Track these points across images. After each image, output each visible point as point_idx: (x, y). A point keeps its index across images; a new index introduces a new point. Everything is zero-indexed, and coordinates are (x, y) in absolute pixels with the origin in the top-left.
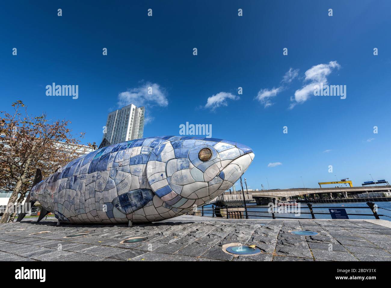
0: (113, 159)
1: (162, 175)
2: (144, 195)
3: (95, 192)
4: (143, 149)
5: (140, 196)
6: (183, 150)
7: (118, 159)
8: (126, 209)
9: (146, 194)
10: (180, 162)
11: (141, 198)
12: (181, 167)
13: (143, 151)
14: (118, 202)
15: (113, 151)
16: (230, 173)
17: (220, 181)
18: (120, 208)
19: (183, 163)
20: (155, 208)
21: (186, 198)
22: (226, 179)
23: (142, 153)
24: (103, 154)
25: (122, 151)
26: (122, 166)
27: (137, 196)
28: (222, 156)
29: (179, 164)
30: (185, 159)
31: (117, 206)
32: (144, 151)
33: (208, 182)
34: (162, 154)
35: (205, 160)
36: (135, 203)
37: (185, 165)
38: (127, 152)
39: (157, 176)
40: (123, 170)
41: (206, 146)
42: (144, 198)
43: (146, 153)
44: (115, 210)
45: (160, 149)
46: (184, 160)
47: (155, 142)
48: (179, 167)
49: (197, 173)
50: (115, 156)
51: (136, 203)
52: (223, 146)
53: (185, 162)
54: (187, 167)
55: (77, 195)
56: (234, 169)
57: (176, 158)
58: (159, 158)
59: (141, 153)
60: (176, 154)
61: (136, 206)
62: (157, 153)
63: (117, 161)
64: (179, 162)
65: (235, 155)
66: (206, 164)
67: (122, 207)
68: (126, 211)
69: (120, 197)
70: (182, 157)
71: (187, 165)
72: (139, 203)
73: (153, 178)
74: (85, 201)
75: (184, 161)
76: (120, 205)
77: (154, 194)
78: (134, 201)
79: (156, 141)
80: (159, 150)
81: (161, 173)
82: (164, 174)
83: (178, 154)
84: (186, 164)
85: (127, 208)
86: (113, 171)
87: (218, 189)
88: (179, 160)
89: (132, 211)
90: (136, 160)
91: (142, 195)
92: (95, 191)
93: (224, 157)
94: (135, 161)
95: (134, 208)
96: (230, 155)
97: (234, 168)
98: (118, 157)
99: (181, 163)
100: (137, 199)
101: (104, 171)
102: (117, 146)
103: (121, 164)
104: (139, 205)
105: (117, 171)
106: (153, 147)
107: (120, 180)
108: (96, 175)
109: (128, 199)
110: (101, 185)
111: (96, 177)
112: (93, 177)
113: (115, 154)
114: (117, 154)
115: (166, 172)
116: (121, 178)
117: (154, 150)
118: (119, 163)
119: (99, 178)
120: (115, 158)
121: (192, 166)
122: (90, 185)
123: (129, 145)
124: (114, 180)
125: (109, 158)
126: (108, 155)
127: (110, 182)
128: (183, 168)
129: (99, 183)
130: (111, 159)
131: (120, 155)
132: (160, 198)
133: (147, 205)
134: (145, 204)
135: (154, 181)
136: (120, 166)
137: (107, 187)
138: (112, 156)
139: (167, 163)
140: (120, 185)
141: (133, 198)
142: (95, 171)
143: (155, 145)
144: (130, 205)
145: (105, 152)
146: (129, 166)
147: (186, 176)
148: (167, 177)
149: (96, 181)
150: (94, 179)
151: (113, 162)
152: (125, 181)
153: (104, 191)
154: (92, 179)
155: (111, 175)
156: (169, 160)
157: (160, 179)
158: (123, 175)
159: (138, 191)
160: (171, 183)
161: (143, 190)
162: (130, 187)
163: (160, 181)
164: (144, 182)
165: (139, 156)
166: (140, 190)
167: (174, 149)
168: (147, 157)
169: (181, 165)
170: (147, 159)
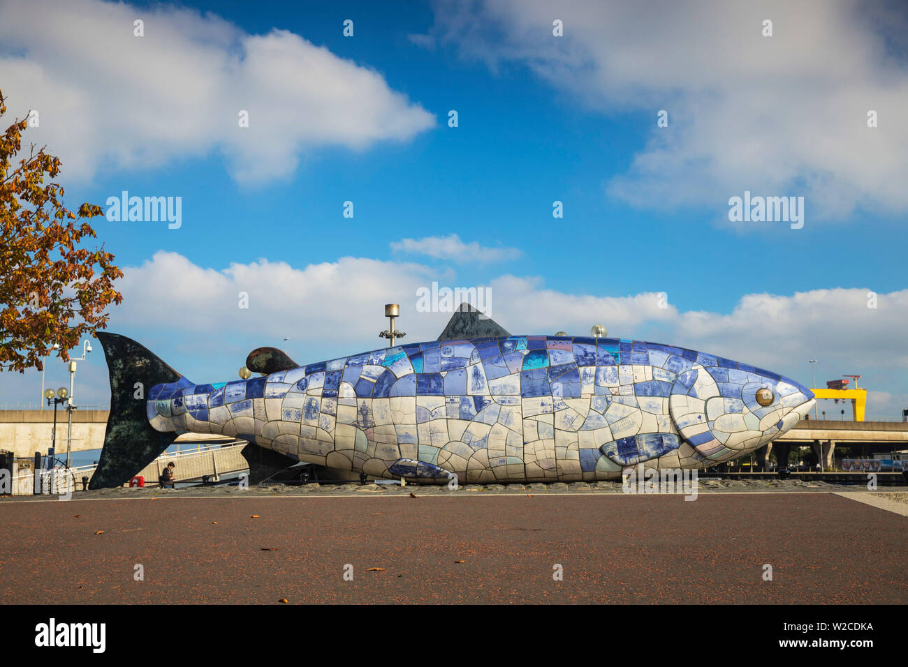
0: (593, 379)
1: (700, 417)
2: (665, 442)
3: (554, 431)
4: (656, 372)
5: (657, 442)
6: (733, 387)
7: (606, 382)
8: (628, 459)
9: (670, 439)
11: (661, 445)
12: (731, 409)
13: (658, 375)
14: (614, 449)
16: (788, 421)
17: (776, 431)
18: (617, 457)
19: (734, 405)
20: (679, 459)
21: (730, 448)
22: (783, 429)
23: (657, 378)
25: (609, 368)
26: (620, 395)
27: (652, 442)
28: (785, 401)
29: (728, 405)
30: (737, 400)
32: (660, 376)
33: (762, 432)
34: (696, 386)
35: (765, 405)
36: (647, 451)
37: (736, 408)
38: (621, 372)
39: (693, 418)
40: (621, 403)
41: (765, 386)
42: (665, 445)
43: (665, 380)
44: (603, 460)
45: (689, 376)
47: (673, 362)
48: (728, 410)
49: (752, 419)
50: (593, 373)
52: (786, 389)
53: (736, 404)
54: (739, 411)
56: (794, 417)
57: (722, 397)
58: (691, 392)
59: (653, 377)
60: (721, 391)
61: (648, 455)
62: (687, 383)
64: (728, 402)
65: (798, 401)
66: (766, 410)
67: (621, 456)
68: (626, 462)
69: (619, 442)
70: (730, 396)
71: (740, 408)
72: (655, 452)
73: (685, 419)
74: (525, 444)
76: (617, 453)
78: (646, 447)
79: (675, 361)
80: (688, 378)
81: (699, 414)
82: (703, 416)
83: (724, 391)
84: (738, 406)
85: (630, 458)
86: (599, 400)
88: (727, 400)
89: (638, 461)
90: (646, 388)
91: (662, 441)
92: (555, 429)
93: (788, 404)
94: (646, 390)
95: (643, 457)
96: (793, 400)
98: (606, 378)
99: (731, 404)
100: (652, 446)
101: (573, 398)
102: (582, 353)
103: (616, 392)
104: (653, 453)
105: (608, 402)
106: (675, 372)
107: (617, 416)
108: (551, 402)
109: (635, 446)
110: (572, 421)
111: (552, 406)
112: (542, 405)
113: (591, 370)
114: (597, 371)
115: (706, 413)
116: (620, 414)
117: (680, 378)
118: (611, 389)
119: (561, 407)
120: (596, 377)
121: (745, 410)
122: (538, 418)
123: (616, 356)
124: (603, 414)
125: (577, 375)
126: (571, 369)
127: (594, 418)
128: (732, 411)
129: (566, 416)
130: (584, 378)
131: (607, 374)
132: (693, 447)
133: (668, 454)
134: (665, 453)
135: (686, 424)
136: (615, 395)
137: (589, 425)
138: (585, 373)
139: (706, 401)
140: (619, 424)
141: (644, 444)
142: (543, 394)
143: (678, 367)
144: (638, 453)
145: (555, 360)
146: (634, 396)
147: (737, 422)
148: (708, 421)
149: (554, 413)
150: (549, 409)
151: (593, 384)
152: (629, 419)
153: (579, 430)
154: (541, 409)
155: (597, 408)
156: (712, 398)
157: (697, 422)
158: (624, 409)
159: (657, 435)
160: (715, 429)
161: (665, 435)
162: (640, 428)
163: (697, 424)
164: (666, 424)
165: (652, 383)
166: (659, 434)
167: (716, 382)
168: (667, 386)
169: (730, 407)
170: (668, 390)
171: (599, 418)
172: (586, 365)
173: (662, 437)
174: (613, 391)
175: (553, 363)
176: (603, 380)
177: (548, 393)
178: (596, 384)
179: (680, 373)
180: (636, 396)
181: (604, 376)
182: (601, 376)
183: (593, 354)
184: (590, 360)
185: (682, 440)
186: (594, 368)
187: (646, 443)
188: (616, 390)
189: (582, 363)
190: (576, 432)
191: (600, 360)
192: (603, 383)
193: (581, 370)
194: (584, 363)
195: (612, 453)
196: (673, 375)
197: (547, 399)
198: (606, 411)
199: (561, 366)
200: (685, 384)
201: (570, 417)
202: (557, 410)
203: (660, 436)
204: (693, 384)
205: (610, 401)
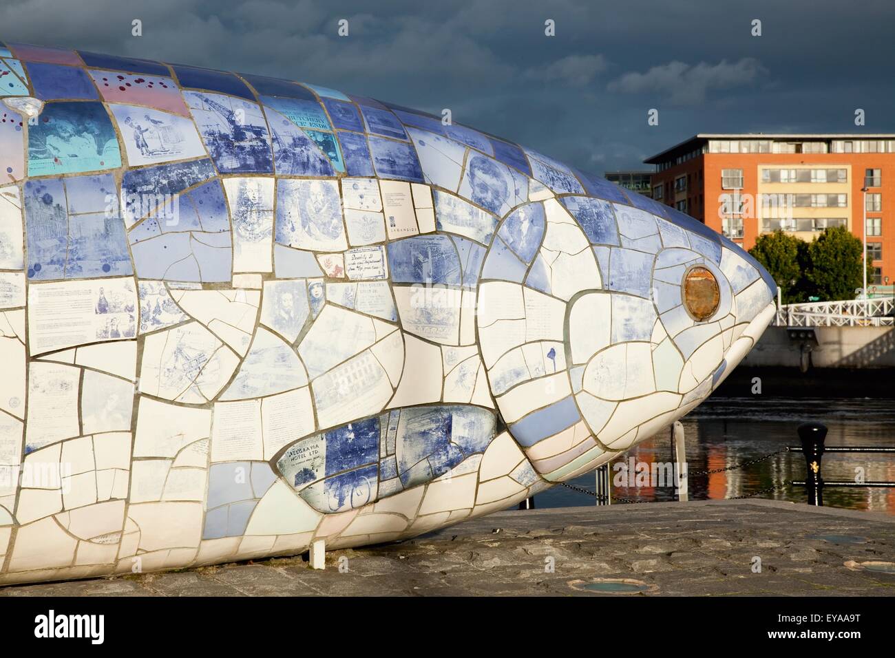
0: (267, 222)
1: (552, 353)
2: (458, 432)
3: (137, 404)
4: (444, 208)
5: (436, 435)
6: (631, 261)
7: (309, 232)
8: (348, 491)
9: (470, 425)
10: (623, 308)
11: (442, 444)
12: (626, 330)
13: (449, 216)
14: (318, 462)
15: (232, 163)
18: (318, 487)
19: (635, 316)
20: (479, 484)
21: (605, 447)
23: (444, 226)
25: (315, 186)
26: (346, 280)
27: (422, 434)
28: (741, 306)
29: (620, 317)
30: (642, 303)
32: (453, 219)
33: (683, 395)
34: (545, 256)
35: (700, 316)
36: (404, 463)
37: (640, 327)
39: (536, 356)
40: (349, 305)
41: (698, 259)
42: (453, 442)
43: (469, 232)
45: (526, 224)
46: (635, 305)
48: (618, 329)
49: (669, 361)
50: (268, 200)
51: (409, 466)
53: (638, 314)
54: (644, 335)
57: (608, 291)
58: (536, 277)
59: (439, 224)
60: (605, 272)
61: (402, 476)
62: (522, 244)
63: (301, 241)
64: (620, 309)
66: (701, 331)
67: (330, 482)
68: (340, 500)
69: (334, 435)
70: (629, 291)
71: (647, 327)
72: (424, 464)
74: (27, 452)
75: (636, 309)
76: (321, 473)
78: (404, 452)
79: (487, 171)
80: (524, 230)
81: (547, 347)
82: (560, 349)
83: (610, 272)
84: (643, 320)
85: (354, 486)
86: (287, 297)
88: (619, 300)
89: (373, 496)
90: (421, 258)
91: (448, 430)
92: (139, 395)
93: (744, 314)
94: (418, 264)
95: (389, 485)
96: (753, 305)
98: (306, 219)
99: (627, 314)
100: (419, 447)
101: (207, 286)
102: (227, 129)
103: (338, 269)
104: (418, 470)
105: (313, 301)
106: (491, 209)
107: (333, 352)
108: (132, 299)
109: (375, 447)
110: (200, 367)
111: (135, 314)
112: (103, 309)
113: (261, 187)
114: (279, 192)
115: (567, 343)
116: (343, 345)
117: (504, 229)
118: (322, 258)
119: (167, 318)
120: (278, 215)
121: (659, 333)
122: (84, 357)
123: (327, 145)
124: (294, 346)
125: (221, 205)
126: (195, 183)
127: (269, 357)
128: (629, 336)
129: (180, 350)
130: (243, 216)
131: (310, 207)
132: (523, 447)
133: (453, 472)
134: (448, 467)
135: (518, 374)
136: (335, 280)
137: (250, 382)
138: (245, 201)
139: (569, 305)
140: (338, 377)
141: (399, 441)
142: (106, 268)
143: (496, 194)
144: (378, 470)
145: (141, 145)
146: (386, 283)
147: (636, 369)
148: (570, 366)
149: (140, 340)
150: (124, 324)
151: (269, 239)
153: (216, 399)
154: (95, 326)
155: (278, 321)
156: (582, 293)
157: (544, 369)
158: (357, 327)
159: (436, 411)
160: (583, 390)
161: (460, 410)
162: (395, 390)
163: (543, 377)
164: (464, 375)
165: (435, 241)
166: (445, 407)
167: (591, 245)
168: (473, 253)
169: (626, 325)
170: (474, 264)
171: (283, 358)
172: (244, 170)
173: (450, 417)
174: (328, 264)
175: (137, 159)
176: (298, 225)
177: (121, 266)
178: (277, 239)
179: (503, 212)
180: (392, 284)
181: (303, 211)
182: (293, 213)
183: (258, 132)
184: (253, 151)
185: (500, 426)
186: (267, 183)
187: (405, 438)
188: (337, 260)
189: (229, 162)
190: (209, 405)
191: (285, 155)
192: (299, 238)
193: (232, 185)
194: (235, 164)
195: (306, 475)
196: (486, 219)
197: (119, 290)
198: (303, 334)
199: (162, 167)
200: (520, 248)
201: (192, 354)
202: (151, 328)
203: (446, 415)
204: (539, 251)
205: (318, 301)
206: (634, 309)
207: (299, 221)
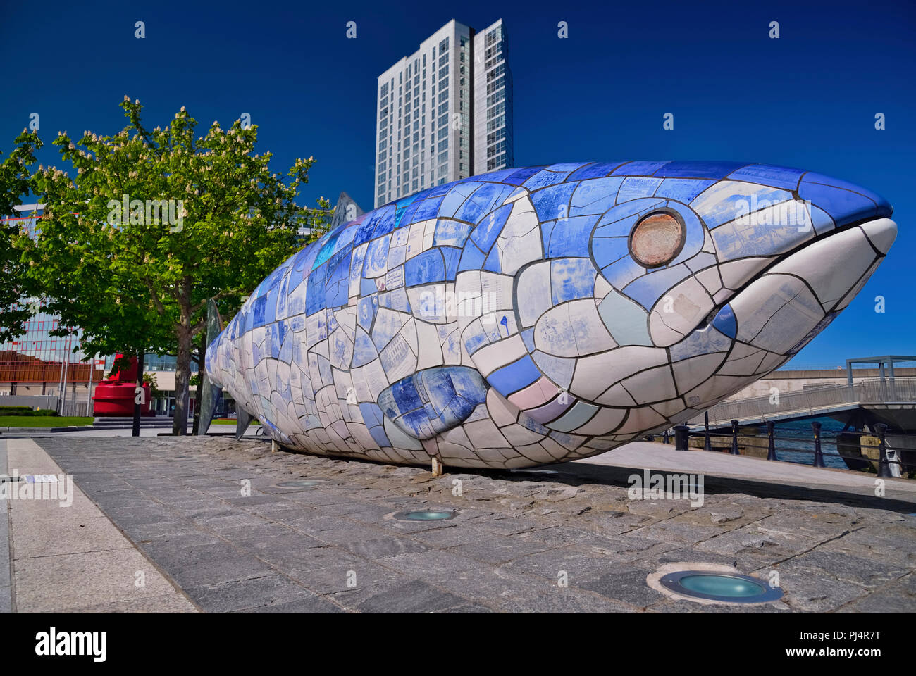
0: (360, 268)
1: (504, 321)
2: (459, 387)
3: (332, 371)
4: (441, 230)
5: (447, 388)
6: (576, 226)
7: (373, 268)
8: (415, 423)
9: (463, 381)
10: (561, 272)
11: (453, 395)
12: (566, 290)
13: (442, 234)
14: (394, 404)
15: (358, 241)
16: (761, 311)
17: (718, 343)
18: (401, 420)
19: (573, 276)
20: (499, 428)
21: (592, 402)
22: (742, 334)
23: (439, 243)
24: (335, 250)
25: (382, 240)
26: (386, 291)
27: (439, 387)
28: (726, 241)
29: (559, 279)
30: (580, 262)
31: (391, 413)
32: (445, 236)
33: (667, 348)
36: (437, 408)
37: (579, 285)
38: (394, 243)
39: (491, 323)
41: (659, 203)
42: (459, 393)
43: (451, 242)
44: (388, 423)
45: (492, 224)
46: (573, 266)
47: (478, 199)
48: (559, 292)
49: (626, 313)
50: (363, 256)
51: (441, 410)
53: (577, 273)
54: (586, 292)
55: (293, 377)
56: (782, 294)
57: (547, 260)
58: (490, 260)
59: (434, 242)
60: (546, 244)
61: (441, 416)
62: (487, 240)
63: (371, 273)
64: (559, 272)
65: (787, 232)
66: (658, 278)
67: (406, 418)
68: (416, 430)
69: (394, 387)
70: (567, 254)
71: (587, 283)
73: (476, 330)
75: (574, 269)
76: (398, 412)
77: (486, 384)
78: (435, 401)
79: (481, 195)
80: (489, 228)
81: (502, 314)
82: (511, 316)
84: (582, 278)
85: (419, 422)
86: (365, 306)
87: (714, 374)
88: (558, 265)
89: (434, 432)
90: (421, 267)
91: (452, 386)
92: (332, 366)
94: (420, 272)
95: (437, 423)
96: (760, 235)
97: (782, 290)
98: (373, 260)
99: (565, 276)
100: (441, 398)
101: (342, 307)
102: (367, 223)
103: (383, 286)
104: (449, 414)
106: (468, 220)
107: (386, 336)
108: (325, 319)
109: (417, 396)
111: (326, 326)
112: (319, 326)
113: (362, 250)
114: (368, 249)
115: (516, 309)
116: (390, 332)
117: (475, 232)
118: (377, 281)
119: (333, 326)
120: (365, 261)
121: (602, 286)
122: (318, 349)
123: (399, 215)
124: (370, 334)
125: (349, 263)
126: (346, 255)
127: (361, 342)
128: (571, 295)
129: (337, 342)
130: (354, 268)
131: (377, 253)
132: (505, 398)
133: (473, 417)
134: (467, 413)
135: (479, 339)
136: (381, 292)
137: (358, 357)
138: (356, 259)
139: (516, 277)
140: (390, 351)
141: (429, 392)
142: (320, 306)
143: (479, 208)
144: (424, 413)
145: (339, 245)
146: (404, 289)
147: (583, 325)
148: (521, 329)
149: (328, 339)
150: (324, 332)
151: (360, 277)
152: (400, 340)
153: (350, 367)
154: (318, 334)
155: (362, 322)
156: (525, 267)
157: (499, 335)
158: (393, 319)
159: (441, 371)
160: (536, 349)
161: (454, 370)
162: (417, 358)
163: (500, 341)
164: (452, 344)
165: (431, 254)
166: (446, 368)
167: (540, 224)
168: (454, 254)
169: (565, 286)
170: (454, 264)
171: (366, 343)
172: (361, 243)
173: (449, 375)
174: (379, 284)
177: (324, 304)
178: (363, 275)
179: (478, 221)
180: (407, 288)
181: (373, 257)
182: (369, 258)
183: (376, 221)
184: (368, 232)
185: (485, 380)
186: (366, 246)
187: (431, 390)
188: (383, 281)
190: (349, 370)
191: (378, 228)
192: (369, 273)
193: (355, 253)
195: (393, 411)
196: (465, 228)
197: (322, 316)
198: (372, 327)
199: (339, 252)
200: (482, 243)
201: (340, 343)
202: (330, 333)
203: (446, 374)
204: (496, 241)
205: (375, 306)
206: (572, 270)
207: (370, 262)
